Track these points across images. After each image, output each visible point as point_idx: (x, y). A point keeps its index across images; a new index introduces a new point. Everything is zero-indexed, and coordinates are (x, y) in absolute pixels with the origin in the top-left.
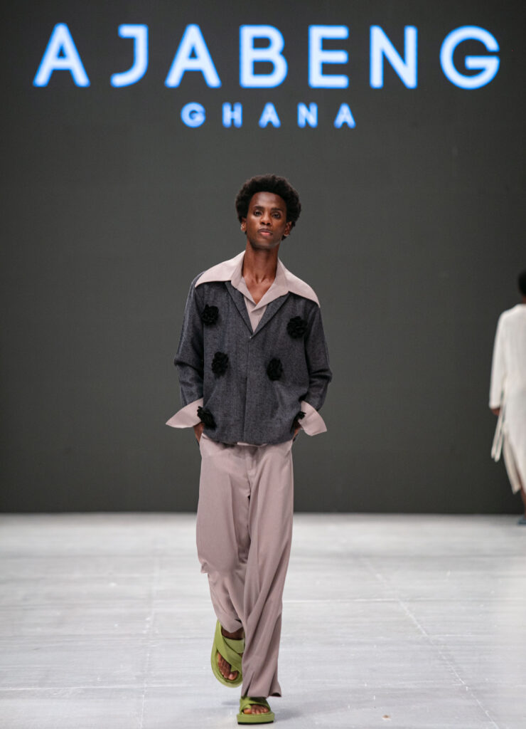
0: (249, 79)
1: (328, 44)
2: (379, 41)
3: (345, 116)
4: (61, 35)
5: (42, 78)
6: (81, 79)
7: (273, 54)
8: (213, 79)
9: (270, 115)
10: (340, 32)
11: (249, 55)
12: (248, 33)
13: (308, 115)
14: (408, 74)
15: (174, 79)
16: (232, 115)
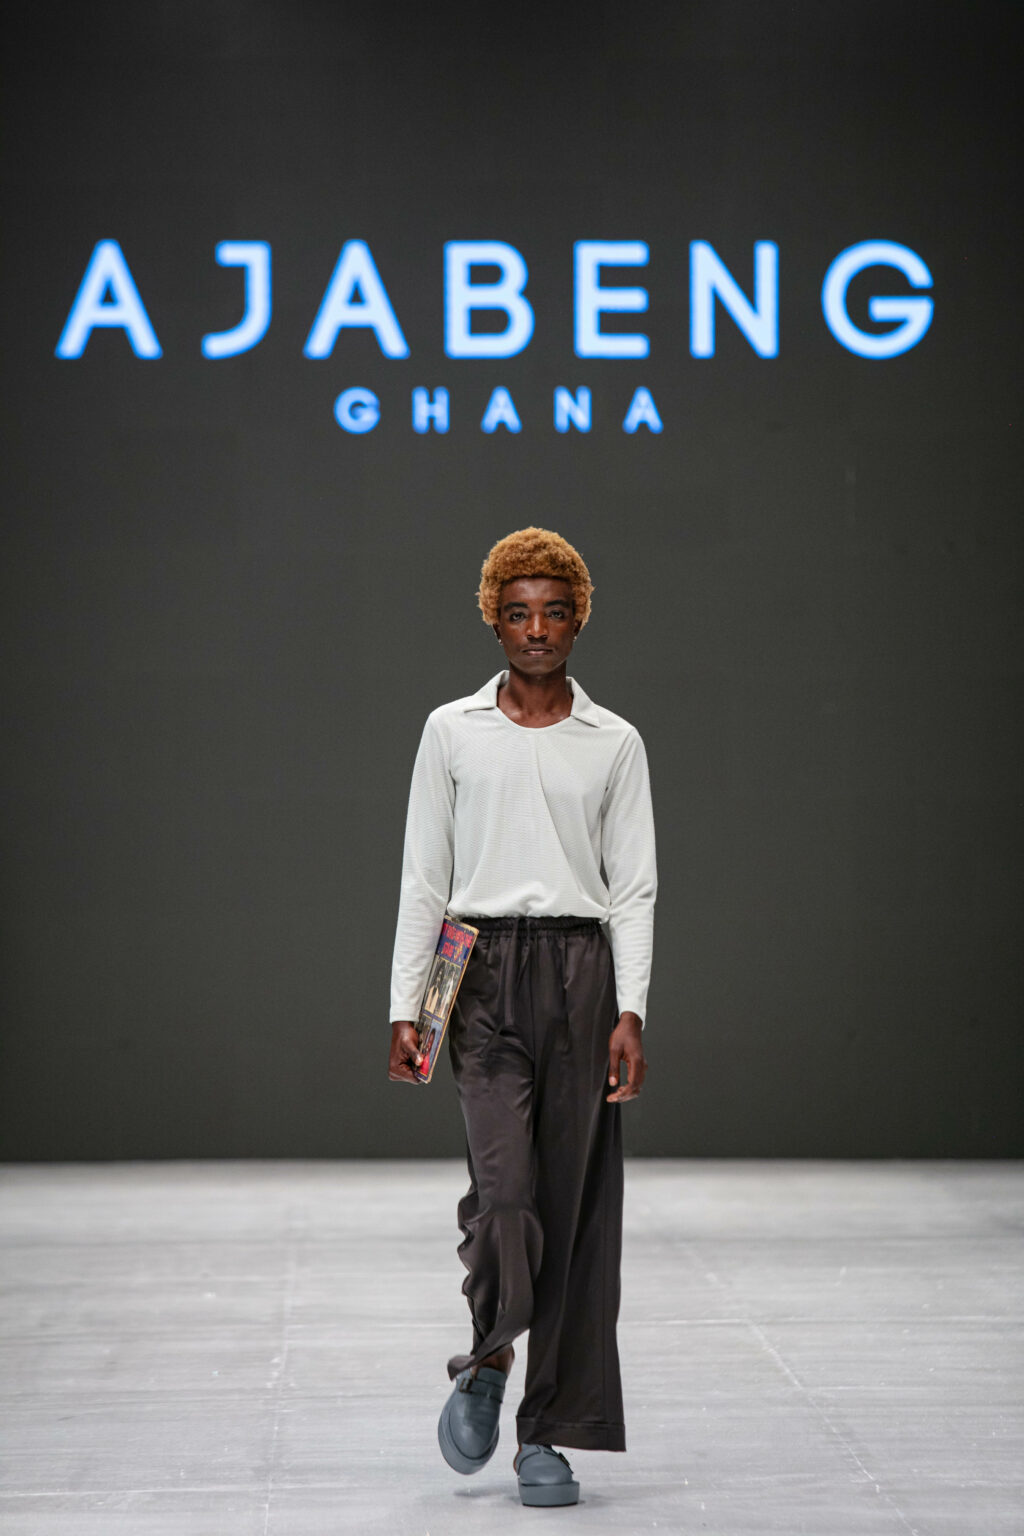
0: (461, 343)
1: (610, 276)
2: (707, 268)
3: (643, 410)
4: (108, 263)
5: (72, 343)
6: (146, 343)
7: (507, 295)
8: (394, 343)
9: (501, 410)
10: (633, 253)
11: (461, 297)
12: (460, 256)
13: (573, 409)
14: (762, 331)
15: (320, 343)
16: (430, 410)
